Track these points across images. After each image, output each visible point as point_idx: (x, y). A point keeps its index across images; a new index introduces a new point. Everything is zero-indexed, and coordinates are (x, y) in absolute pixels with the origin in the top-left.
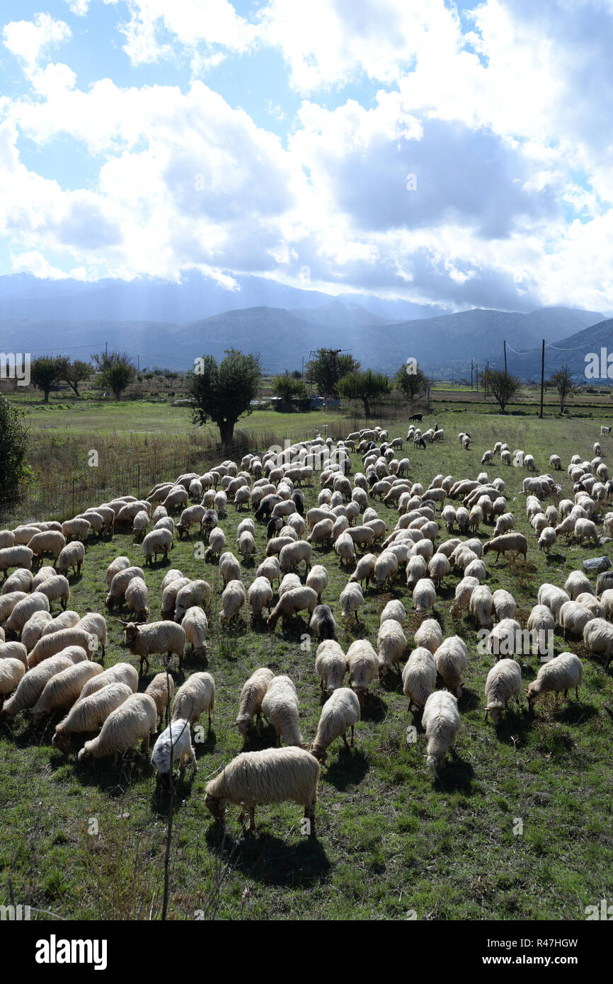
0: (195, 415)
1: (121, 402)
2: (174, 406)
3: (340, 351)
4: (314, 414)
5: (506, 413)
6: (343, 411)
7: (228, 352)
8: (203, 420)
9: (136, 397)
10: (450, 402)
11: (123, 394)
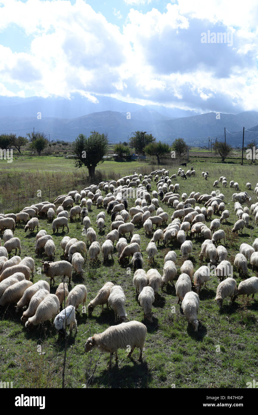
0: (77, 163)
1: (41, 157)
2: (66, 158)
3: (146, 132)
4: (133, 163)
5: (225, 163)
6: (147, 162)
7: (92, 133)
8: (81, 165)
9: (48, 154)
10: (198, 157)
11: (42, 152)
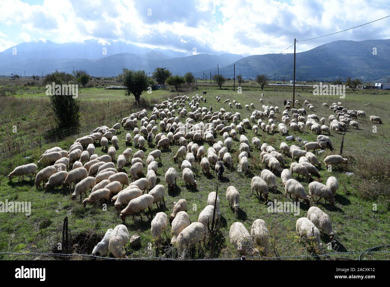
0: (126, 92)
1: (86, 89)
2: (106, 89)
3: (165, 68)
4: (158, 91)
5: (222, 89)
6: (168, 90)
8: (129, 94)
9: (91, 86)
10: (200, 86)
11: (86, 85)
